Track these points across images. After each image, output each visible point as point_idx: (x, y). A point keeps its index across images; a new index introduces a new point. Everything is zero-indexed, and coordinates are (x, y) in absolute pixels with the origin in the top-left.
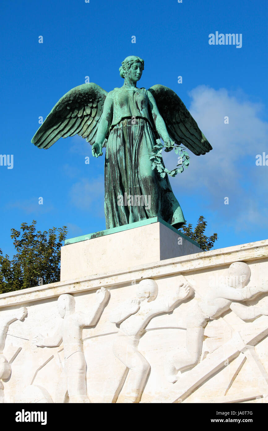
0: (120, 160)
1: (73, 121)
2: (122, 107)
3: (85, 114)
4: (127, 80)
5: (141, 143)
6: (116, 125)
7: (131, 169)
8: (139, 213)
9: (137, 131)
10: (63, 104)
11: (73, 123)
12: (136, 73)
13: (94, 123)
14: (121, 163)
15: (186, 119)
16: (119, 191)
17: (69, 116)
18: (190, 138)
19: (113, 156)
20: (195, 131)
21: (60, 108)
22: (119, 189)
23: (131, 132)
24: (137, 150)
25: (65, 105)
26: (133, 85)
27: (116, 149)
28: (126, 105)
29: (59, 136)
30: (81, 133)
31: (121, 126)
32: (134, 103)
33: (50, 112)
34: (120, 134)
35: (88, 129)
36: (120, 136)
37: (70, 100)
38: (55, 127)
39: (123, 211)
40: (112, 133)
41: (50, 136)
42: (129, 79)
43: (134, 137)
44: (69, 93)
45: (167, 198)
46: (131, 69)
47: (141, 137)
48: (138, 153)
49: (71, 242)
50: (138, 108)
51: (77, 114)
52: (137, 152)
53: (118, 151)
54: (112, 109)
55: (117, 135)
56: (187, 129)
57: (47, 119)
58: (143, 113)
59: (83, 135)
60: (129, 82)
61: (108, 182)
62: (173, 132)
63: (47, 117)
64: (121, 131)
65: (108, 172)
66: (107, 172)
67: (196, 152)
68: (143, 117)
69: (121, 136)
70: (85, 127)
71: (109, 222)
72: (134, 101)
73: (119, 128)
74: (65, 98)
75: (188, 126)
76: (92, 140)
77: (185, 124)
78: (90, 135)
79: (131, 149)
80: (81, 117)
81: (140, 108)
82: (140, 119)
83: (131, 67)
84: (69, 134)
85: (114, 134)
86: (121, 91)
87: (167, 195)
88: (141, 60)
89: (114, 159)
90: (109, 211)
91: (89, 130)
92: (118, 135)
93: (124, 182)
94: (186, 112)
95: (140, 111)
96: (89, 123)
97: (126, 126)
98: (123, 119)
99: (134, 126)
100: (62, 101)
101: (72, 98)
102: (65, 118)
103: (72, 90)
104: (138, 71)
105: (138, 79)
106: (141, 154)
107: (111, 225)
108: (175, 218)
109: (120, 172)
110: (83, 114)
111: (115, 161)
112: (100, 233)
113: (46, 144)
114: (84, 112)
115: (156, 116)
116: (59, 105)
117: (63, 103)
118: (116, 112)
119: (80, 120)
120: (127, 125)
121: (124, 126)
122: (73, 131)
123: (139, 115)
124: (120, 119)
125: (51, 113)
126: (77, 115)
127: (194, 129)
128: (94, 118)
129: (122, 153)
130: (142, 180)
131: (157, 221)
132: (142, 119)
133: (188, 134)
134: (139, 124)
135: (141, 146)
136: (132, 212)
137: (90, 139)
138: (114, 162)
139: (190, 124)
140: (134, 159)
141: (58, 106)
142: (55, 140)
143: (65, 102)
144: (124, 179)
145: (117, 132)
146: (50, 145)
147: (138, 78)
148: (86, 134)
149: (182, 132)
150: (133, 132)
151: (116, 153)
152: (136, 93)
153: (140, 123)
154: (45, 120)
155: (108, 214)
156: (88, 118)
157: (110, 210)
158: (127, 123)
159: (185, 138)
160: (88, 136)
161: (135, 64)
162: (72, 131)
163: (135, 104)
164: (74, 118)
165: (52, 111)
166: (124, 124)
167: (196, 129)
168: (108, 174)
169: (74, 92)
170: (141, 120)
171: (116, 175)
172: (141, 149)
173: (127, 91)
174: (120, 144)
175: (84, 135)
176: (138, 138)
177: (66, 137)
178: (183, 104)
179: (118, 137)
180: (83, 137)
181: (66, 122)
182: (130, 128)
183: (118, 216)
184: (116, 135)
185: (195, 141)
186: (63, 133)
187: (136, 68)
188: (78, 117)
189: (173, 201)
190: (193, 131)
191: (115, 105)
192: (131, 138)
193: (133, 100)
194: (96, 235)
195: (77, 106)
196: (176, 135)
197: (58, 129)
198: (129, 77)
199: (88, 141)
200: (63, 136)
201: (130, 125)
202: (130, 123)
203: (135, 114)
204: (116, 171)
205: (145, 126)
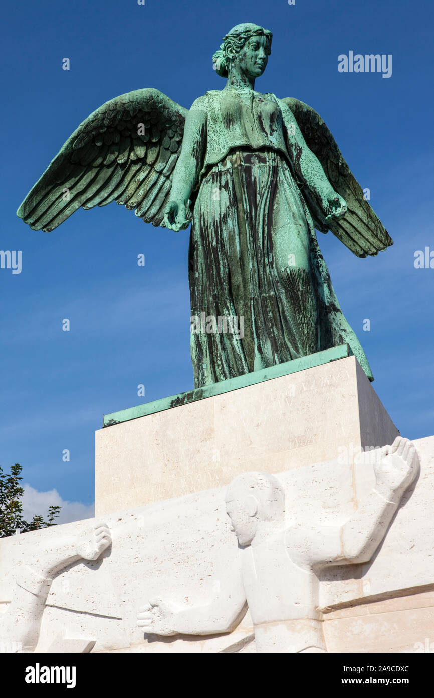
0: (229, 239)
1: (107, 172)
2: (228, 127)
3: (133, 157)
4: (235, 74)
5: (275, 202)
6: (216, 165)
7: (255, 258)
8: (277, 353)
9: (263, 176)
10: (87, 133)
11: (106, 178)
12: (256, 57)
13: (154, 176)
14: (232, 243)
15: (341, 180)
16: (228, 305)
17: (99, 161)
18: (347, 219)
19: (211, 230)
21: (81, 142)
22: (228, 301)
23: (251, 178)
24: (266, 216)
25: (92, 136)
26: (247, 84)
27: (220, 214)
28: (239, 122)
29: (76, 205)
30: (123, 198)
31: (229, 165)
32: (255, 118)
33: (58, 152)
34: (227, 183)
35: (138, 190)
36: (226, 187)
37: (102, 126)
38: (67, 185)
39: (237, 350)
40: (207, 182)
41: (56, 203)
42: (239, 72)
43: (258, 189)
44: (101, 109)
45: (331, 323)
46: (245, 48)
47: (274, 188)
48: (270, 221)
49: (117, 419)
50: (263, 129)
51: (116, 158)
52: (266, 219)
53: (224, 219)
54: (204, 133)
55: (220, 184)
57: (52, 165)
58: (276, 141)
59: (128, 204)
60: (239, 78)
61: (201, 289)
63: (53, 161)
64: (229, 176)
65: (200, 266)
66: (197, 266)
67: (359, 250)
68: (276, 147)
69: (230, 185)
70: (133, 187)
71: (203, 375)
72: (255, 114)
73: (222, 170)
74: (93, 121)
76: (149, 212)
78: (144, 203)
79: (253, 214)
80: (124, 165)
81: (268, 130)
82: (268, 153)
83: (244, 44)
84: (97, 200)
85: (213, 182)
86: (224, 95)
87: (332, 317)
88: (266, 31)
89: (214, 236)
90: (203, 353)
91: (142, 192)
92: (223, 184)
93: (238, 287)
94: (342, 165)
95: (269, 136)
96: (141, 176)
98: (232, 151)
99: (256, 165)
100: (85, 128)
101: (106, 122)
102: (89, 167)
103: (108, 103)
104: (261, 53)
105: (259, 70)
106: (276, 223)
107: (210, 382)
109: (229, 264)
110: (128, 158)
111: (217, 240)
112: (193, 392)
113: (49, 221)
114: (132, 154)
115: (300, 151)
116: (78, 135)
117: (87, 130)
118: (215, 138)
119: (120, 172)
120: (242, 163)
121: (236, 166)
122: (106, 195)
123: (266, 144)
124: (225, 151)
125: (62, 154)
126: (115, 160)
127: (356, 200)
128: (152, 166)
129: (231, 223)
130: (281, 278)
131: (346, 354)
132: (273, 153)
134: (267, 163)
135: (274, 208)
136: (260, 350)
137: (143, 211)
138: (214, 243)
140: (260, 234)
141: (74, 138)
142: (67, 212)
143: (92, 131)
144: (237, 279)
145: (220, 179)
146: (56, 223)
147: (259, 68)
148: (134, 200)
150: (255, 179)
151: (220, 221)
152: (256, 100)
153: (271, 160)
154: (48, 168)
155: (200, 359)
156: (138, 167)
157: (204, 350)
158: (242, 159)
160: (139, 205)
161: (253, 39)
162: (104, 194)
163: (257, 121)
164: (109, 166)
165: (62, 150)
166: (236, 162)
167: (359, 202)
168: (200, 271)
169: (111, 108)
170: (272, 155)
171: (222, 269)
172: (277, 213)
173: (237, 95)
174: (228, 204)
175: (130, 202)
176: (266, 191)
177: (92, 206)
179: (223, 188)
180: (127, 207)
181: (90, 175)
182: (248, 170)
183: (226, 360)
184: (218, 184)
185: (356, 227)
187: (256, 48)
188: (118, 164)
189: (345, 331)
190: (353, 205)
191: (210, 123)
192: (251, 192)
193: (252, 112)
194: (183, 399)
197: (75, 189)
198: (241, 68)
199: (139, 215)
200: (84, 204)
201: (248, 165)
202: (247, 159)
203: (257, 140)
204: (221, 262)
205: (280, 168)
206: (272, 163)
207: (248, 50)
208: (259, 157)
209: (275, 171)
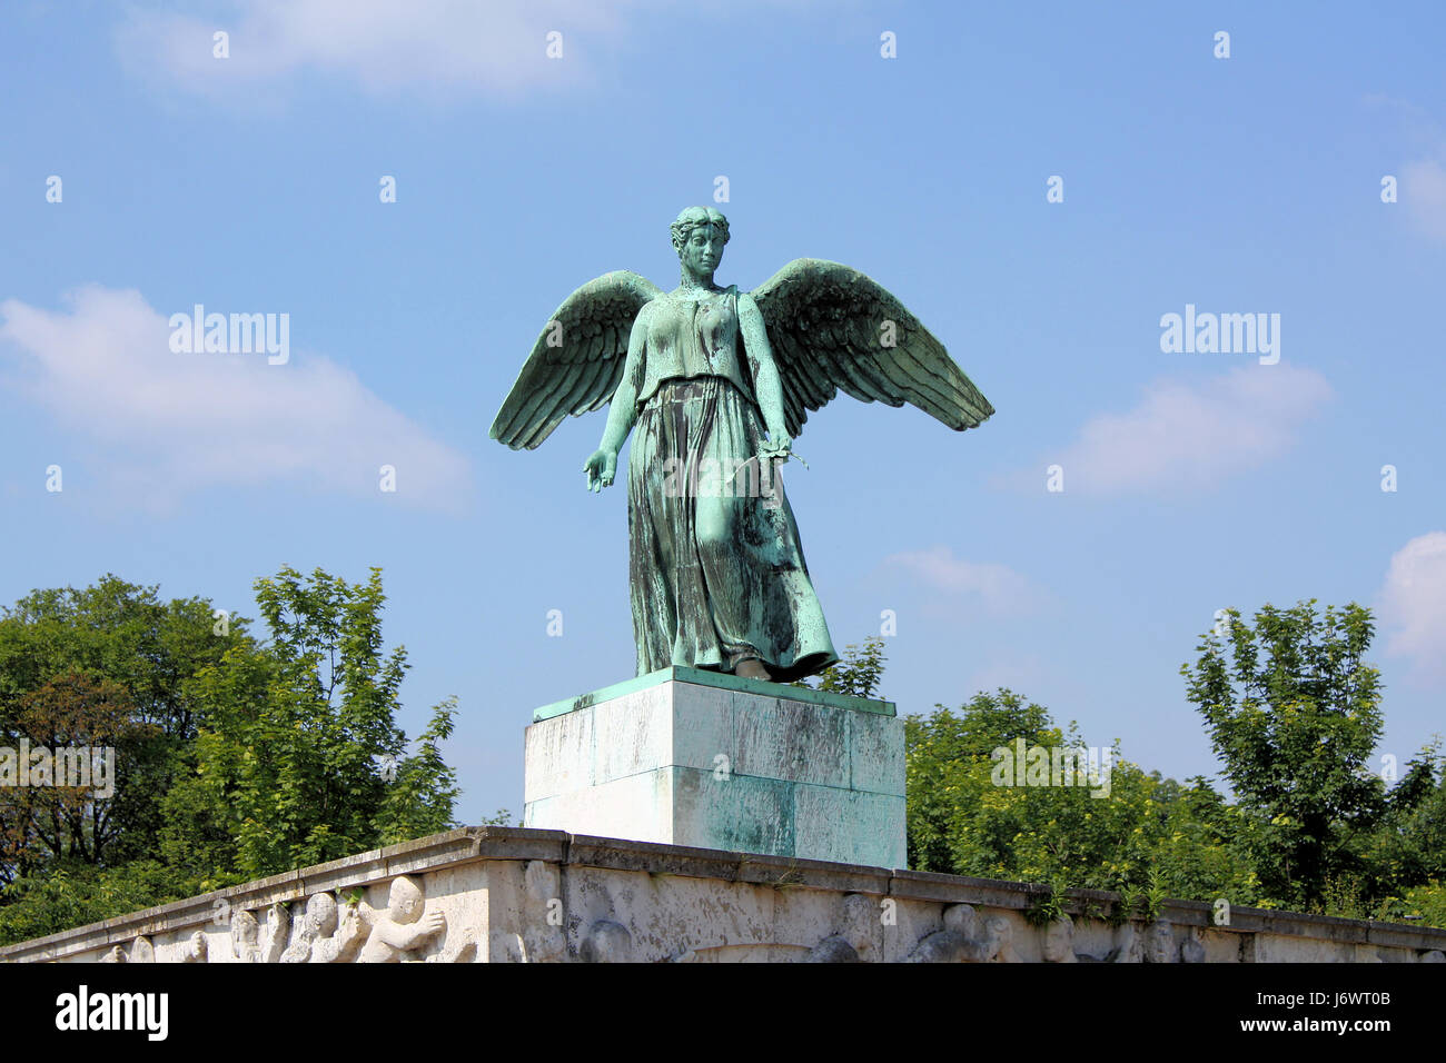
0: (654, 496)
1: (593, 369)
2: (662, 352)
3: (620, 349)
5: (705, 448)
6: (649, 400)
7: (680, 520)
8: (698, 636)
9: (696, 414)
11: (594, 376)
12: (702, 252)
14: (657, 502)
16: (654, 577)
17: (582, 358)
18: (930, 384)
19: (637, 487)
20: (942, 365)
22: (654, 573)
23: (682, 418)
26: (700, 283)
27: (644, 468)
28: (673, 344)
29: (562, 412)
31: (660, 402)
32: (696, 336)
34: (656, 425)
36: (654, 431)
38: (549, 390)
40: (639, 423)
43: (689, 431)
45: (783, 587)
46: (689, 243)
47: (707, 429)
50: (704, 350)
51: (601, 352)
53: (648, 472)
54: (644, 356)
55: (650, 427)
56: (918, 362)
58: (721, 363)
60: (688, 278)
62: (876, 373)
64: (658, 416)
67: (954, 422)
68: (719, 374)
69: (658, 429)
72: (696, 330)
73: (654, 407)
75: (919, 352)
77: (909, 350)
80: (612, 358)
81: (710, 349)
82: (706, 382)
83: (687, 239)
84: (587, 404)
85: (644, 424)
87: (785, 579)
88: (714, 217)
89: (639, 494)
92: (652, 426)
93: (668, 553)
94: (906, 319)
95: (711, 357)
97: (670, 402)
98: (664, 383)
99: (690, 400)
101: (577, 315)
102: (573, 365)
104: (707, 248)
107: (643, 668)
108: (803, 641)
109: (653, 527)
110: (616, 351)
111: (641, 499)
113: (531, 436)
114: (620, 345)
118: (652, 363)
119: (610, 367)
120: (674, 400)
121: (667, 402)
122: (597, 397)
123: (705, 371)
124: (658, 382)
126: (600, 355)
127: (938, 358)
129: (658, 477)
132: (713, 381)
133: (922, 376)
134: (704, 395)
135: (703, 456)
136: (683, 633)
138: (639, 503)
139: (923, 347)
144: (665, 544)
145: (650, 421)
146: (540, 437)
149: (905, 372)
150: (687, 419)
151: (644, 476)
152: (701, 310)
153: (709, 391)
157: (639, 628)
158: (675, 394)
159: (915, 386)
161: (696, 232)
162: (594, 396)
163: (698, 340)
164: (595, 361)
166: (667, 397)
167: (943, 360)
170: (711, 383)
171: (646, 534)
173: (680, 304)
174: (654, 453)
176: (699, 431)
177: (580, 413)
178: (890, 299)
179: (652, 433)
181: (574, 375)
182: (678, 409)
184: (648, 428)
186: (571, 403)
187: (702, 241)
188: (604, 360)
189: (801, 593)
190: (933, 365)
191: (649, 343)
192: (682, 436)
193: (693, 328)
195: (598, 330)
196: (886, 380)
197: (558, 393)
198: (688, 266)
200: (571, 412)
201: (679, 401)
202: (680, 395)
203: (695, 367)
204: (645, 526)
205: (722, 400)
206: (708, 396)
207: (690, 245)
208: (695, 388)
209: (712, 406)
